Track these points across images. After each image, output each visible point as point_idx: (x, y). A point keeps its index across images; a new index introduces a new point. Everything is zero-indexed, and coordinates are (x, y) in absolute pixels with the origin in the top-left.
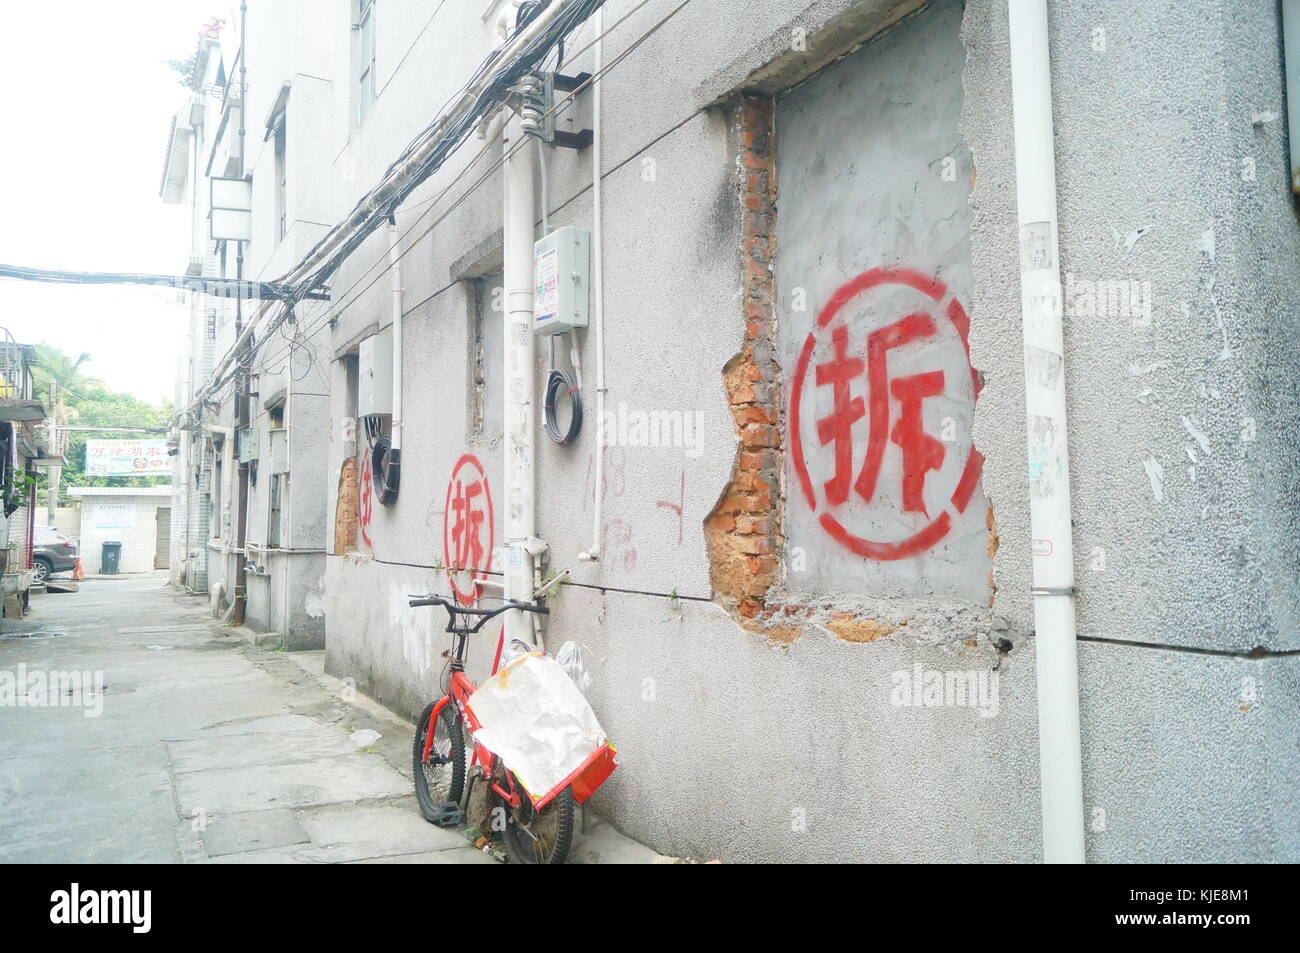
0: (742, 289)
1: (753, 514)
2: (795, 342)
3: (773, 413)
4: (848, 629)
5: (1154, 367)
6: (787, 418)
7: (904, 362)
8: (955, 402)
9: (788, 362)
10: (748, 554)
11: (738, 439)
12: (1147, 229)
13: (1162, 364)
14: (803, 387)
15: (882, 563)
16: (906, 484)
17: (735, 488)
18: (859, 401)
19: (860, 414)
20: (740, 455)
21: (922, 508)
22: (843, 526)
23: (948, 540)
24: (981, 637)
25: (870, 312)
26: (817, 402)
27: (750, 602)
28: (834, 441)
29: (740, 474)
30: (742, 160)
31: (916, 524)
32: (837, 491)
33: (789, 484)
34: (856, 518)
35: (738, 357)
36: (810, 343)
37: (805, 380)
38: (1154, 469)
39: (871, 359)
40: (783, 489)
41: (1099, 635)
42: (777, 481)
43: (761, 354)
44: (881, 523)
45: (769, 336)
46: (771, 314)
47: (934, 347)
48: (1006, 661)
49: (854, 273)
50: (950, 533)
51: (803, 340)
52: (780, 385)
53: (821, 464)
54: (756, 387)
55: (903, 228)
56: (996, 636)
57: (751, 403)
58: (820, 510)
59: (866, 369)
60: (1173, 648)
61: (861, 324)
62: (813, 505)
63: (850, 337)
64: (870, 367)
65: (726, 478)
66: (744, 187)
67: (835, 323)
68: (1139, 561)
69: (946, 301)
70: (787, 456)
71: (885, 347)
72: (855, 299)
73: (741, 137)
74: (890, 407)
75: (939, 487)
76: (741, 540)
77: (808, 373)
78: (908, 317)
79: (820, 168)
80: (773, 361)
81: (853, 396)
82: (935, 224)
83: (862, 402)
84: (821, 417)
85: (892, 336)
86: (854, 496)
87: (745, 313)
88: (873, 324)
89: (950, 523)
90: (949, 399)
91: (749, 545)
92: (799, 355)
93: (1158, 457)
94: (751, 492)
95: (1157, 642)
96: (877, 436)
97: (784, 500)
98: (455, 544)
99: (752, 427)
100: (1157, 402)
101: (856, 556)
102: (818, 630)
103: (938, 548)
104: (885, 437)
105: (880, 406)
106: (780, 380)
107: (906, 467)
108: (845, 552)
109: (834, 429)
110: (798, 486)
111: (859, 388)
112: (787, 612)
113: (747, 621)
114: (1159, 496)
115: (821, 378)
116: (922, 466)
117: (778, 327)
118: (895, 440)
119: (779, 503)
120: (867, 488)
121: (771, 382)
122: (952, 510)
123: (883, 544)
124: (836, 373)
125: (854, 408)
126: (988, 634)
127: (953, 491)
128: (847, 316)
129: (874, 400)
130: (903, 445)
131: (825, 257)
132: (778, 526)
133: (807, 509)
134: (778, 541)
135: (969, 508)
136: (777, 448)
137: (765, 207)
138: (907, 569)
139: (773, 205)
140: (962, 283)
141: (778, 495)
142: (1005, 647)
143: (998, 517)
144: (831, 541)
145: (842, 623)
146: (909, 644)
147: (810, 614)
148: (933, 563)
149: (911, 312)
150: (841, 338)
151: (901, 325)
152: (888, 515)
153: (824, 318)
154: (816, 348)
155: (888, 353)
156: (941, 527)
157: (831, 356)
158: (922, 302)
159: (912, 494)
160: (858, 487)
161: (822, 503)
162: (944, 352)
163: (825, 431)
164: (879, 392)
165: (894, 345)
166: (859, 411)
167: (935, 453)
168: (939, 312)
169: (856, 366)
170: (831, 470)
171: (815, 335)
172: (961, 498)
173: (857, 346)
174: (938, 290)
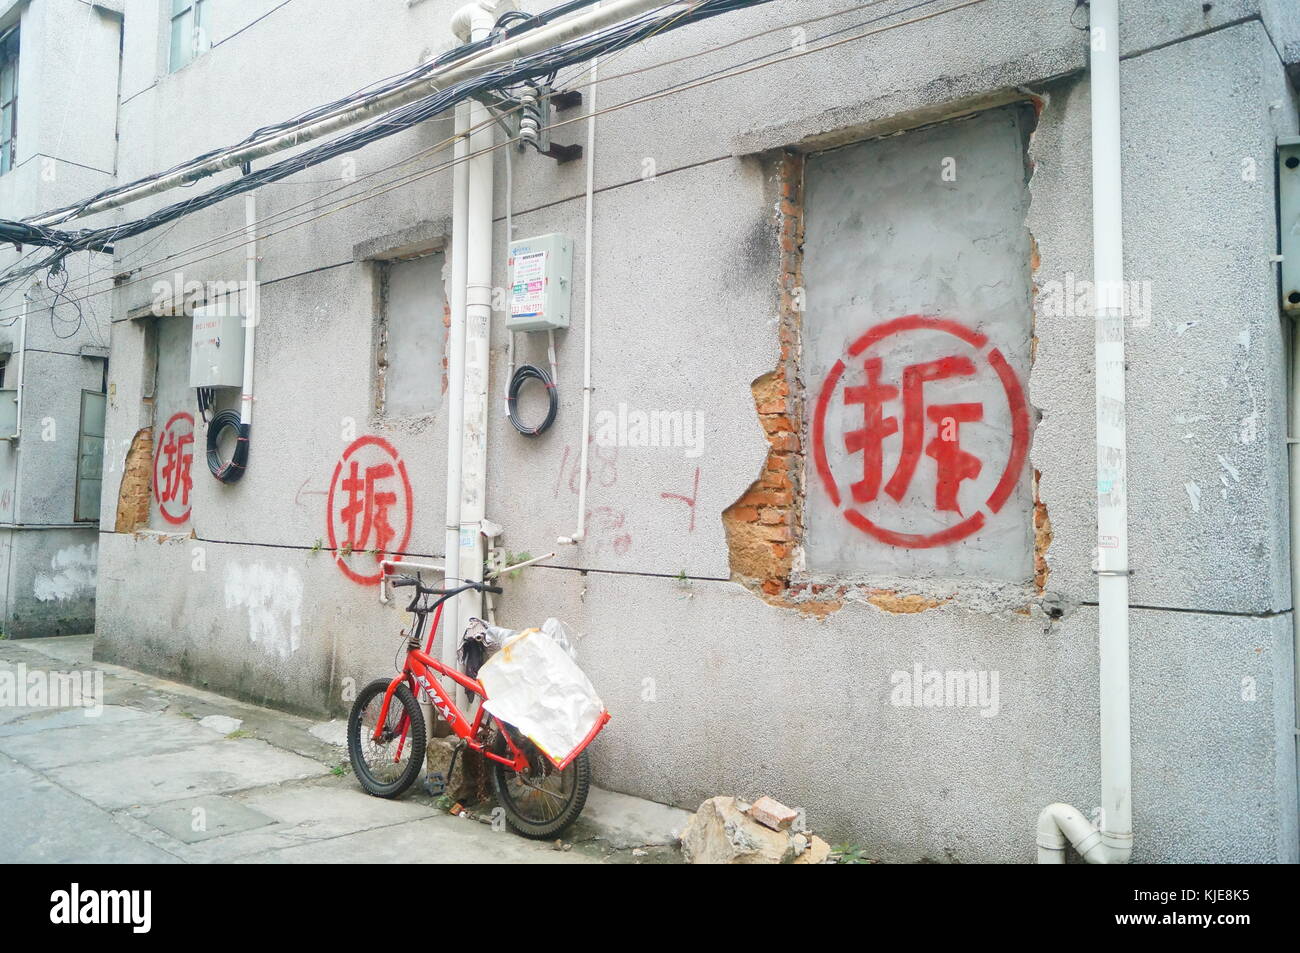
0: (778, 317)
1: (780, 507)
2: (822, 366)
3: (797, 424)
4: (892, 603)
5: (1197, 419)
6: (810, 429)
7: (938, 393)
8: (993, 428)
9: (814, 384)
10: (772, 542)
11: (770, 444)
12: (1195, 323)
13: (1203, 417)
14: (829, 404)
15: (911, 551)
16: (939, 489)
17: (761, 485)
18: (892, 420)
19: (894, 429)
20: (770, 458)
21: (956, 508)
22: (871, 520)
23: (981, 533)
24: (1034, 607)
25: (906, 349)
26: (843, 418)
27: (776, 581)
28: (862, 452)
29: (768, 473)
30: (781, 207)
31: (949, 520)
32: (864, 491)
33: (811, 482)
34: (883, 513)
35: (771, 374)
36: (839, 369)
37: (832, 398)
38: (1193, 489)
39: (906, 386)
40: (803, 487)
41: (1141, 604)
42: (798, 480)
43: (790, 373)
44: (912, 519)
45: (795, 357)
46: (797, 340)
47: (974, 383)
48: (1056, 624)
49: (890, 317)
50: (984, 528)
51: (831, 364)
52: (803, 400)
53: (848, 469)
54: (786, 401)
55: (945, 287)
56: (1049, 607)
57: (781, 414)
58: (843, 507)
59: (901, 395)
60: (1202, 611)
61: (895, 359)
62: (837, 501)
63: (884, 367)
64: (905, 393)
65: (755, 476)
66: (782, 230)
67: (868, 353)
68: (1177, 552)
69: (987, 350)
70: (809, 460)
71: (921, 379)
72: (892, 337)
73: (781, 187)
74: (925, 427)
75: (973, 494)
76: (766, 529)
77: (835, 392)
78: (947, 358)
79: (855, 223)
80: (797, 379)
81: (886, 415)
82: (980, 288)
83: (896, 421)
84: (849, 431)
85: (931, 371)
86: (882, 495)
87: (780, 337)
88: (910, 360)
89: (984, 521)
90: (987, 425)
91: (776, 534)
92: (825, 377)
93: (1196, 481)
94: (779, 490)
95: (1191, 607)
96: (911, 449)
97: (803, 496)
98: (346, 524)
99: (782, 434)
100: (1197, 443)
101: (883, 545)
102: (861, 604)
103: (971, 540)
104: (919, 449)
105: (914, 426)
106: (804, 396)
107: (940, 475)
108: (872, 541)
109: (865, 441)
110: (821, 485)
111: (893, 409)
112: (815, 590)
113: (772, 598)
114: (1196, 508)
115: (850, 397)
116: (957, 476)
117: (803, 351)
118: (929, 453)
119: (799, 498)
120: (898, 488)
121: (795, 397)
122: (986, 511)
123: (916, 536)
124: (869, 395)
125: (886, 425)
126: (1041, 605)
127: (989, 496)
128: (882, 349)
129: (908, 420)
130: (938, 458)
131: (858, 299)
132: (798, 518)
133: (830, 505)
134: (799, 531)
135: (1004, 510)
136: (798, 453)
137: (794, 248)
138: (938, 555)
139: (799, 247)
140: (1004, 337)
141: (799, 493)
142: (1056, 614)
143: (1053, 518)
144: (856, 532)
145: (884, 598)
146: (960, 613)
147: (842, 591)
148: (965, 551)
149: (951, 354)
150: (874, 367)
151: (940, 363)
152: (919, 514)
153: (855, 349)
154: (845, 373)
155: (925, 384)
156: (975, 523)
157: (862, 381)
158: (960, 348)
159: (946, 497)
160: (888, 489)
161: (847, 501)
162: (984, 389)
163: (853, 441)
164: (913, 415)
165: (931, 378)
166: (892, 428)
167: (971, 466)
168: (979, 357)
169: (890, 391)
170: (858, 475)
171: (845, 362)
172: (997, 501)
173: (892, 375)
174: (978, 340)
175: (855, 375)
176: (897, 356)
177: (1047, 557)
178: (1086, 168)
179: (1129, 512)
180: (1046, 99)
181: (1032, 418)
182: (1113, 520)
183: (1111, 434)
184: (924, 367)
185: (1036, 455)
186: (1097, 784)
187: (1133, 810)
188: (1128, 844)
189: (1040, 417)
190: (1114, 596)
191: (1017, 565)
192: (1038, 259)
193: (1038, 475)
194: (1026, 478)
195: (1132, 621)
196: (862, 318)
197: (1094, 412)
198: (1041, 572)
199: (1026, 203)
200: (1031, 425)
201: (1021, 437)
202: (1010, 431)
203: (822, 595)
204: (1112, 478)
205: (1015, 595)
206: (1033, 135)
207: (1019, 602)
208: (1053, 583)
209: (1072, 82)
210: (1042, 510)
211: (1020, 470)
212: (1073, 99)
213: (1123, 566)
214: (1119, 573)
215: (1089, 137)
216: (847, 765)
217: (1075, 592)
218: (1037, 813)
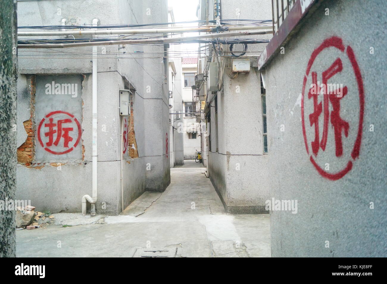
0: (30, 109)
1: (30, 148)
2: (40, 119)
3: (34, 131)
4: (55, 165)
6: (37, 132)
7: (65, 126)
9: (38, 123)
10: (28, 155)
11: (28, 135)
12: (108, 117)
13: (108, 131)
15: (59, 155)
17: (25, 143)
18: (55, 130)
20: (28, 137)
21: (68, 147)
23: (73, 151)
26: (44, 130)
27: (29, 163)
28: (49, 136)
29: (28, 141)
30: (31, 86)
32: (49, 144)
33: (37, 143)
34: (53, 148)
35: (28, 120)
36: (43, 120)
38: (107, 142)
39: (58, 124)
41: (99, 161)
42: (34, 142)
43: (32, 120)
45: (33, 117)
46: (34, 114)
47: (71, 124)
49: (55, 110)
51: (42, 119)
52: (36, 126)
53: (45, 140)
54: (32, 126)
55: (66, 106)
57: (31, 129)
60: (108, 161)
62: (43, 146)
66: (31, 91)
67: (50, 117)
68: (104, 152)
69: (74, 118)
70: (36, 138)
72: (55, 114)
73: (31, 82)
75: (71, 144)
76: (27, 152)
80: (34, 122)
82: (73, 107)
86: (53, 145)
87: (31, 113)
88: (59, 119)
91: (29, 153)
92: (40, 121)
94: (30, 144)
99: (31, 133)
100: (107, 135)
101: (53, 154)
102: (49, 166)
103: (71, 152)
105: (60, 132)
108: (51, 154)
109: (49, 134)
110: (39, 143)
111: (55, 128)
112: (38, 164)
113: (28, 167)
114: (107, 145)
115: (46, 125)
117: (35, 116)
118: (63, 136)
119: (34, 146)
120: (56, 143)
121: (34, 125)
122: (73, 147)
124: (51, 125)
125: (54, 131)
126: (83, 162)
128: (53, 116)
129: (58, 131)
131: (48, 106)
132: (34, 150)
133: (41, 147)
134: (34, 152)
135: (77, 147)
136: (34, 137)
137: (33, 94)
138: (64, 156)
139: (34, 94)
140: (77, 116)
141: (34, 145)
142: (86, 164)
143: (85, 148)
144: (47, 152)
145: (53, 164)
146: (69, 165)
147: (44, 164)
148: (70, 154)
149: (67, 118)
150: (51, 120)
151: (65, 120)
152: (61, 148)
153: (47, 116)
154: (45, 121)
155: (62, 124)
156: (72, 149)
157: (49, 122)
158: (69, 117)
159: (66, 145)
160: (54, 144)
161: (45, 146)
162: (73, 125)
163: (47, 134)
164: (60, 129)
165: (64, 123)
166: (55, 132)
167: (71, 139)
168: (72, 119)
169: (55, 125)
170: (48, 141)
171: (45, 118)
172: (75, 145)
173: (55, 121)
174: (72, 116)
175: (47, 121)
176: (56, 118)
177: (84, 154)
178: (92, 89)
179: (97, 146)
180: (85, 76)
181: (82, 131)
182: (95, 148)
183: (95, 134)
184: (62, 120)
185: (83, 137)
186: (92, 191)
187: (97, 193)
188: (97, 198)
189: (83, 131)
190: (95, 160)
191: (79, 156)
192: (83, 103)
193: (83, 141)
194: (81, 141)
195: (98, 164)
196: (49, 110)
197: (92, 130)
198: (83, 157)
199: (82, 93)
200: (82, 132)
201: (80, 134)
202: (78, 133)
203: (39, 165)
204: (95, 141)
205: (79, 161)
206: (83, 82)
207: (79, 162)
208: (85, 159)
209: (89, 75)
210: (83, 146)
211: (80, 140)
212: (90, 77)
213: (96, 155)
214: (96, 156)
215: (92, 84)
216: (46, 197)
217: (89, 160)
218: (82, 198)
